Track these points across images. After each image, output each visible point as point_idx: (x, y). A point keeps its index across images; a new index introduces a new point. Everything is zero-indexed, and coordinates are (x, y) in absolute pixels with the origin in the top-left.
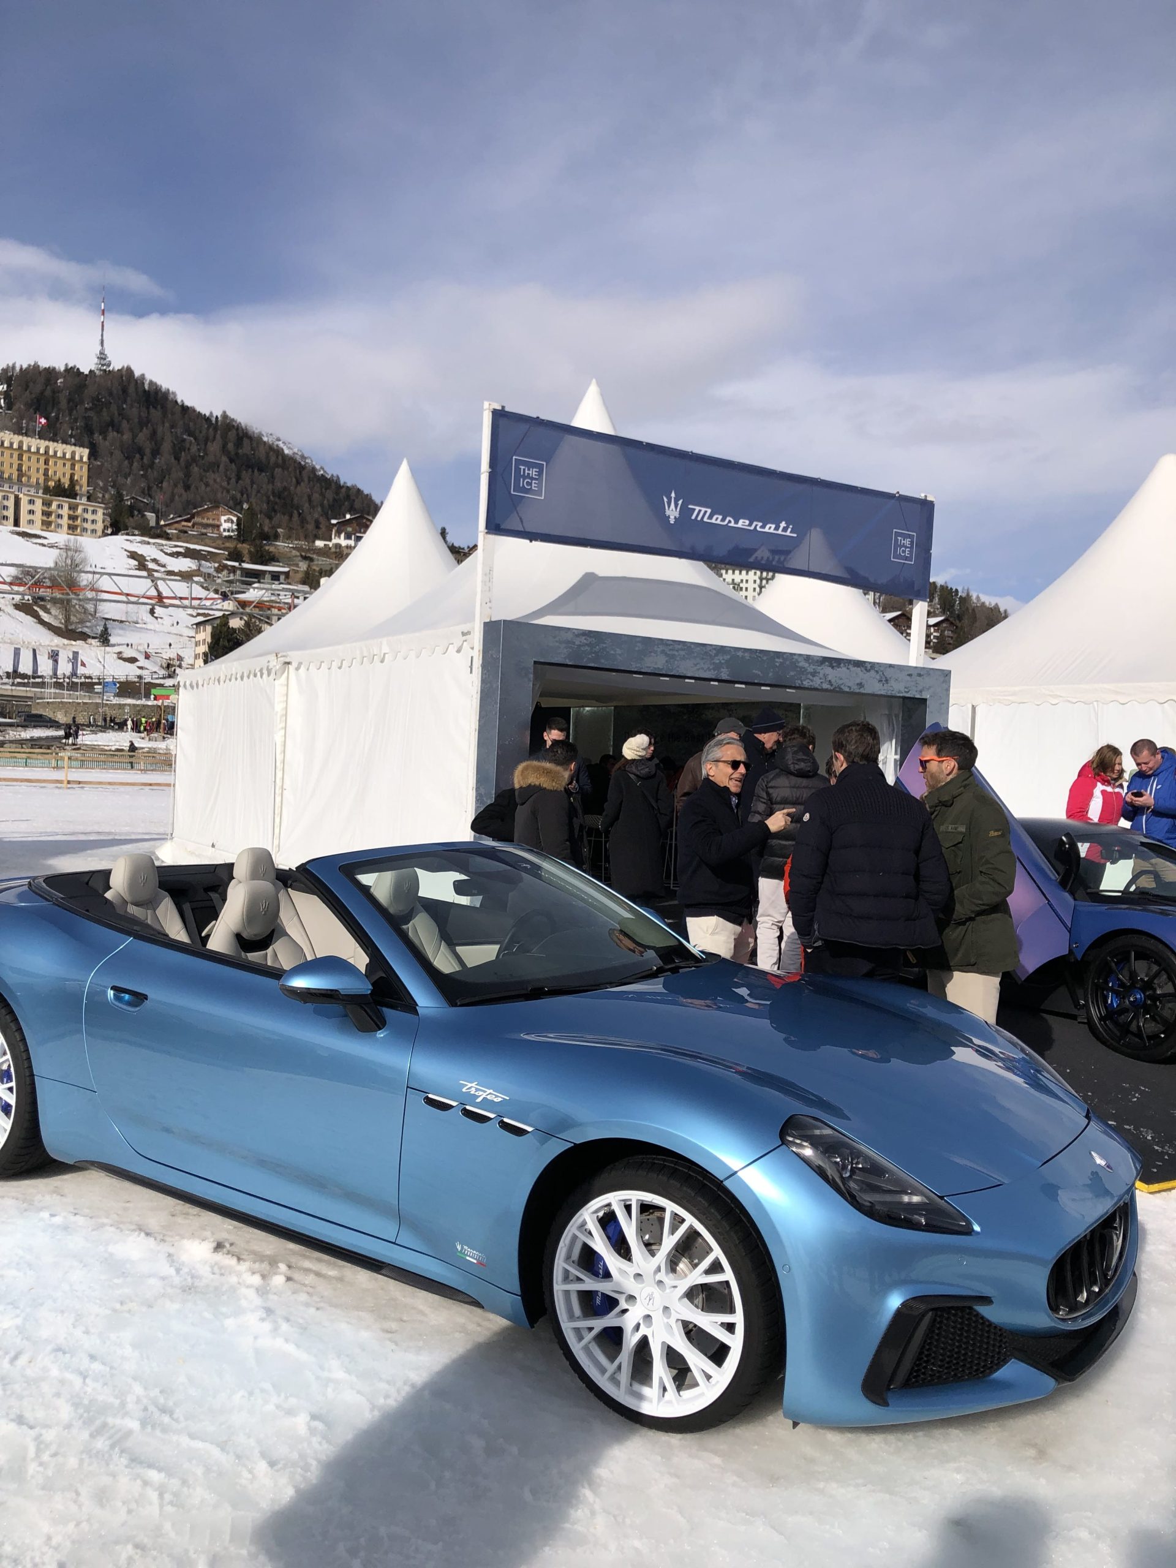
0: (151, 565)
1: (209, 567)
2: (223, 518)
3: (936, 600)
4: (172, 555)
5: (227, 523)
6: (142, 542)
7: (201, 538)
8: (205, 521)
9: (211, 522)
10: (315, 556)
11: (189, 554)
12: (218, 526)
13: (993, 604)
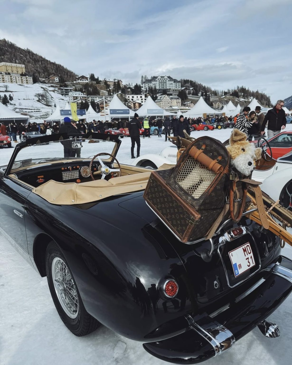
0: (46, 90)
1: (57, 89)
2: (55, 78)
3: (189, 84)
4: (49, 87)
5: (57, 79)
6: (42, 85)
7: (52, 83)
8: (52, 79)
9: (53, 79)
10: (75, 85)
11: (52, 86)
12: (55, 80)
13: (200, 84)
